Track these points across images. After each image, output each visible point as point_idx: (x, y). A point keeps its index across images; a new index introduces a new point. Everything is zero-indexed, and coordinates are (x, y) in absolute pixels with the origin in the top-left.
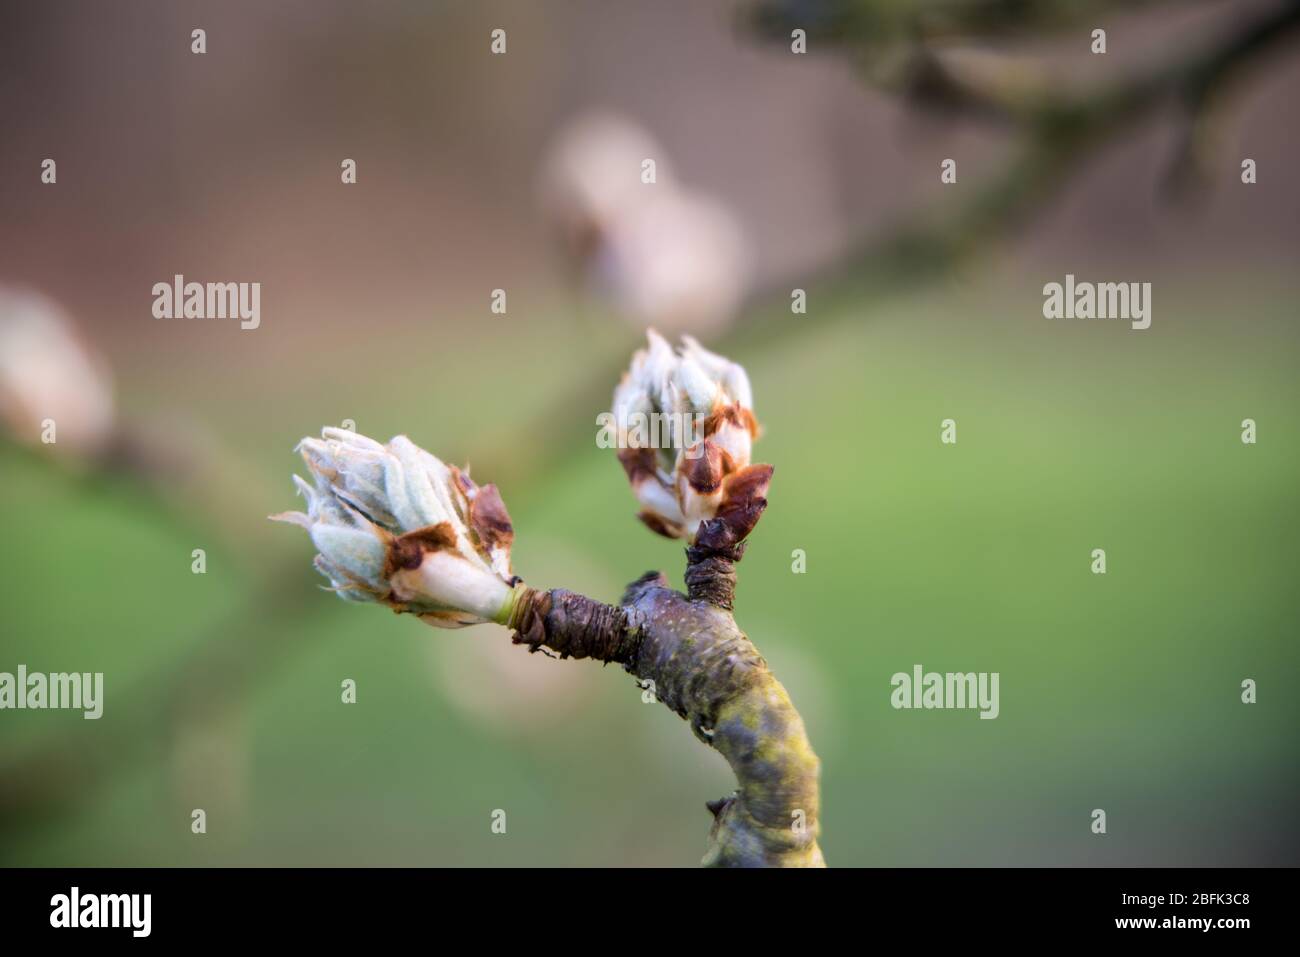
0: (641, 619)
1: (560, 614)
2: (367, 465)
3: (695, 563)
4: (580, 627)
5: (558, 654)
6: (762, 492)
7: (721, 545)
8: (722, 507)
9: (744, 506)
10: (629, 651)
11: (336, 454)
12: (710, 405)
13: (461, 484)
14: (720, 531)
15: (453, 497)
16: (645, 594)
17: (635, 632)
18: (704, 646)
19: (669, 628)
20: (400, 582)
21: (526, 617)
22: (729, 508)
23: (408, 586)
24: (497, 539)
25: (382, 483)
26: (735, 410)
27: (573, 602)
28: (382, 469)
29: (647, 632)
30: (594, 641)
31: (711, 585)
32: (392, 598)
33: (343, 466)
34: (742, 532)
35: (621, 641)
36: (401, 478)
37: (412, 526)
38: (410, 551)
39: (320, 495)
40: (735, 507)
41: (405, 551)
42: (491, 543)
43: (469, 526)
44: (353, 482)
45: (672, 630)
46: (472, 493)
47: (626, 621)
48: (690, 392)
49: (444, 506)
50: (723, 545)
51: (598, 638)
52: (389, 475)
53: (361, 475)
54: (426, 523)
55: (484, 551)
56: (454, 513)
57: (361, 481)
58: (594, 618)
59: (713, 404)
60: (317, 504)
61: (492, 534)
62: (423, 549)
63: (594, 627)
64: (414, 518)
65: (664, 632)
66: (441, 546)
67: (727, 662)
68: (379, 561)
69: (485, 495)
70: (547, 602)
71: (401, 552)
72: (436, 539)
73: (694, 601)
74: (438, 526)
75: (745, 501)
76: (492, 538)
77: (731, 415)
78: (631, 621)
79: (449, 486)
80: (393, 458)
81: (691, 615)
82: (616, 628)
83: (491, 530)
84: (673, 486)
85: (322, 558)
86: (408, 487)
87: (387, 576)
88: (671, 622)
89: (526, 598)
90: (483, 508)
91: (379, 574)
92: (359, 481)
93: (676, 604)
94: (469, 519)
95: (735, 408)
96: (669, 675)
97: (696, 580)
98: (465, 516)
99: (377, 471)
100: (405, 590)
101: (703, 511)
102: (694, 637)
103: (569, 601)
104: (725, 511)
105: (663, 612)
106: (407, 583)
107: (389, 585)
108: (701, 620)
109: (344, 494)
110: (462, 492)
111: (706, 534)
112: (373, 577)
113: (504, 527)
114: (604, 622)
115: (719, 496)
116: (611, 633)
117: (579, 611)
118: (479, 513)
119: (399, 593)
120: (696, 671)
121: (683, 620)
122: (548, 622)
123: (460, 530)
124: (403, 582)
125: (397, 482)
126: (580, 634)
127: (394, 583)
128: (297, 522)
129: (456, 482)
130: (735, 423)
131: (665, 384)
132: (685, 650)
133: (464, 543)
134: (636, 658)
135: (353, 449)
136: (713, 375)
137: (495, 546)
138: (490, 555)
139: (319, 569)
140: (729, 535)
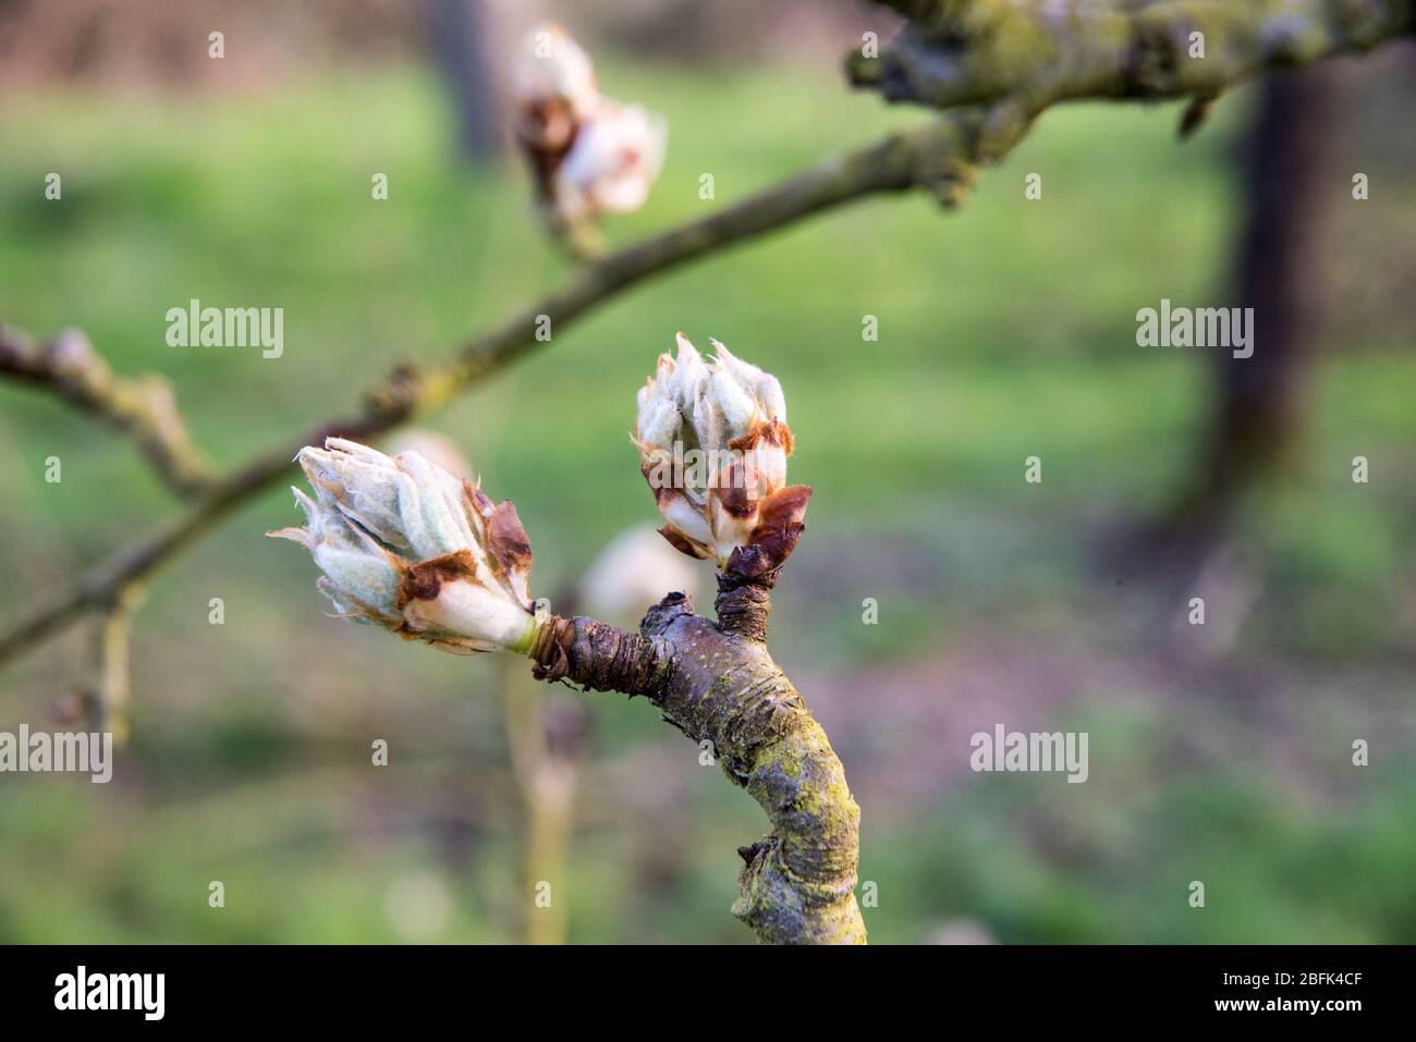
0: (670, 652)
1: (584, 646)
2: (379, 485)
3: (726, 591)
4: (606, 660)
5: (581, 686)
6: (799, 516)
7: (755, 573)
8: (756, 531)
9: (781, 531)
10: (657, 686)
11: (343, 469)
12: (747, 422)
13: (476, 501)
14: (755, 558)
15: (470, 518)
16: (672, 621)
17: (664, 666)
18: (740, 685)
19: (702, 663)
20: (413, 612)
21: (547, 649)
22: (765, 533)
23: (423, 616)
24: (516, 561)
25: (395, 506)
26: (773, 428)
27: (598, 633)
28: (396, 491)
29: (677, 666)
30: (620, 675)
31: (745, 616)
32: (405, 629)
33: (351, 482)
34: (777, 558)
35: (650, 675)
36: (417, 502)
37: (429, 554)
38: (427, 580)
39: (322, 511)
40: (772, 532)
41: (421, 581)
42: (508, 565)
43: (486, 549)
44: (362, 502)
45: (705, 666)
46: (488, 511)
47: (655, 655)
48: (725, 408)
49: (462, 530)
50: (758, 573)
51: (624, 673)
52: (403, 498)
53: (372, 495)
54: (444, 551)
55: (504, 578)
56: (471, 536)
57: (372, 503)
58: (621, 651)
59: (751, 421)
60: (320, 521)
61: (510, 556)
62: (440, 578)
63: (622, 660)
64: (431, 545)
65: (696, 667)
66: (459, 574)
67: (766, 703)
68: (392, 591)
69: (502, 513)
70: (571, 632)
71: (417, 581)
72: (454, 567)
73: (726, 633)
74: (457, 554)
75: (782, 526)
76: (509, 560)
77: (767, 432)
78: (661, 654)
79: (464, 505)
80: (407, 478)
81: (726, 649)
82: (645, 662)
83: (508, 552)
84: (703, 507)
85: (325, 580)
86: (423, 511)
87: (401, 606)
88: (703, 657)
89: (547, 628)
90: (501, 529)
91: (391, 604)
92: (369, 504)
93: (708, 635)
94: (487, 542)
95: (772, 424)
96: (701, 714)
97: (728, 610)
98: (482, 538)
99: (390, 492)
100: (418, 619)
101: (736, 535)
102: (728, 675)
103: (594, 633)
104: (760, 536)
105: (694, 644)
106: (421, 613)
107: (402, 615)
108: (736, 655)
109: (351, 514)
110: (478, 512)
111: (740, 561)
112: (385, 606)
113: (522, 548)
114: (632, 656)
115: (754, 521)
116: (639, 667)
117: (605, 644)
118: (496, 533)
119: (412, 623)
120: (733, 712)
121: (717, 655)
122: (572, 655)
123: (478, 555)
124: (417, 611)
125: (412, 505)
126: (606, 667)
127: (407, 613)
128: (296, 539)
129: (471, 498)
130: (772, 441)
131: (697, 397)
132: (720, 688)
133: (483, 571)
134: (665, 693)
135: (361, 464)
136: (747, 386)
137: (513, 569)
138: (508, 581)
139: (322, 591)
140: (764, 562)
